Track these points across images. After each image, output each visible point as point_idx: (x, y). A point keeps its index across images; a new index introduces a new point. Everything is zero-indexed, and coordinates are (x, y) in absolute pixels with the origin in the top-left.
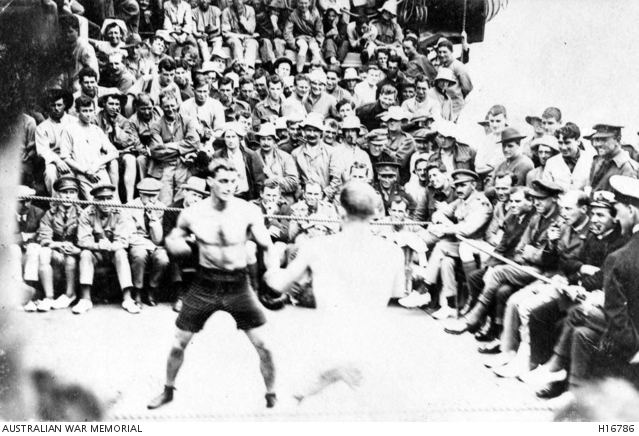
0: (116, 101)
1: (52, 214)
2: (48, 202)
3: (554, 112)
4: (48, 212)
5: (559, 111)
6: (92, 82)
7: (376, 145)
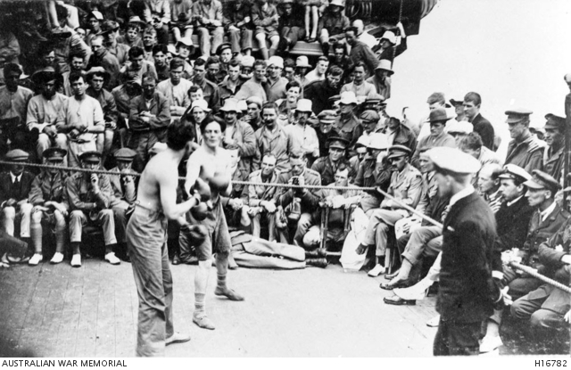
0: (100, 78)
1: (41, 179)
2: (38, 168)
3: (474, 97)
4: (37, 177)
5: (479, 96)
6: (80, 63)
7: (325, 124)
